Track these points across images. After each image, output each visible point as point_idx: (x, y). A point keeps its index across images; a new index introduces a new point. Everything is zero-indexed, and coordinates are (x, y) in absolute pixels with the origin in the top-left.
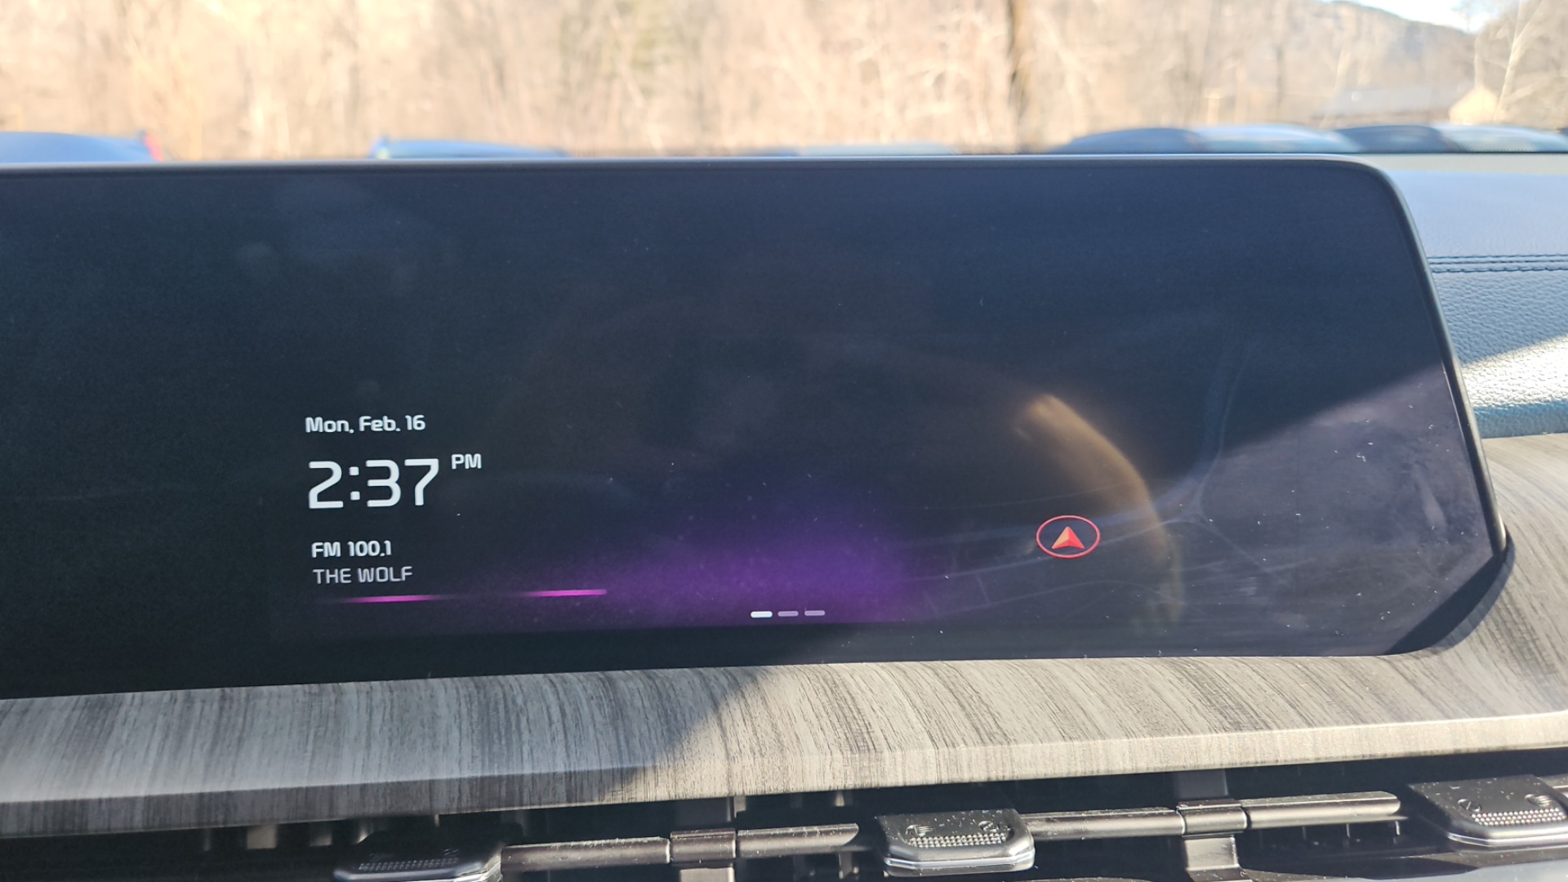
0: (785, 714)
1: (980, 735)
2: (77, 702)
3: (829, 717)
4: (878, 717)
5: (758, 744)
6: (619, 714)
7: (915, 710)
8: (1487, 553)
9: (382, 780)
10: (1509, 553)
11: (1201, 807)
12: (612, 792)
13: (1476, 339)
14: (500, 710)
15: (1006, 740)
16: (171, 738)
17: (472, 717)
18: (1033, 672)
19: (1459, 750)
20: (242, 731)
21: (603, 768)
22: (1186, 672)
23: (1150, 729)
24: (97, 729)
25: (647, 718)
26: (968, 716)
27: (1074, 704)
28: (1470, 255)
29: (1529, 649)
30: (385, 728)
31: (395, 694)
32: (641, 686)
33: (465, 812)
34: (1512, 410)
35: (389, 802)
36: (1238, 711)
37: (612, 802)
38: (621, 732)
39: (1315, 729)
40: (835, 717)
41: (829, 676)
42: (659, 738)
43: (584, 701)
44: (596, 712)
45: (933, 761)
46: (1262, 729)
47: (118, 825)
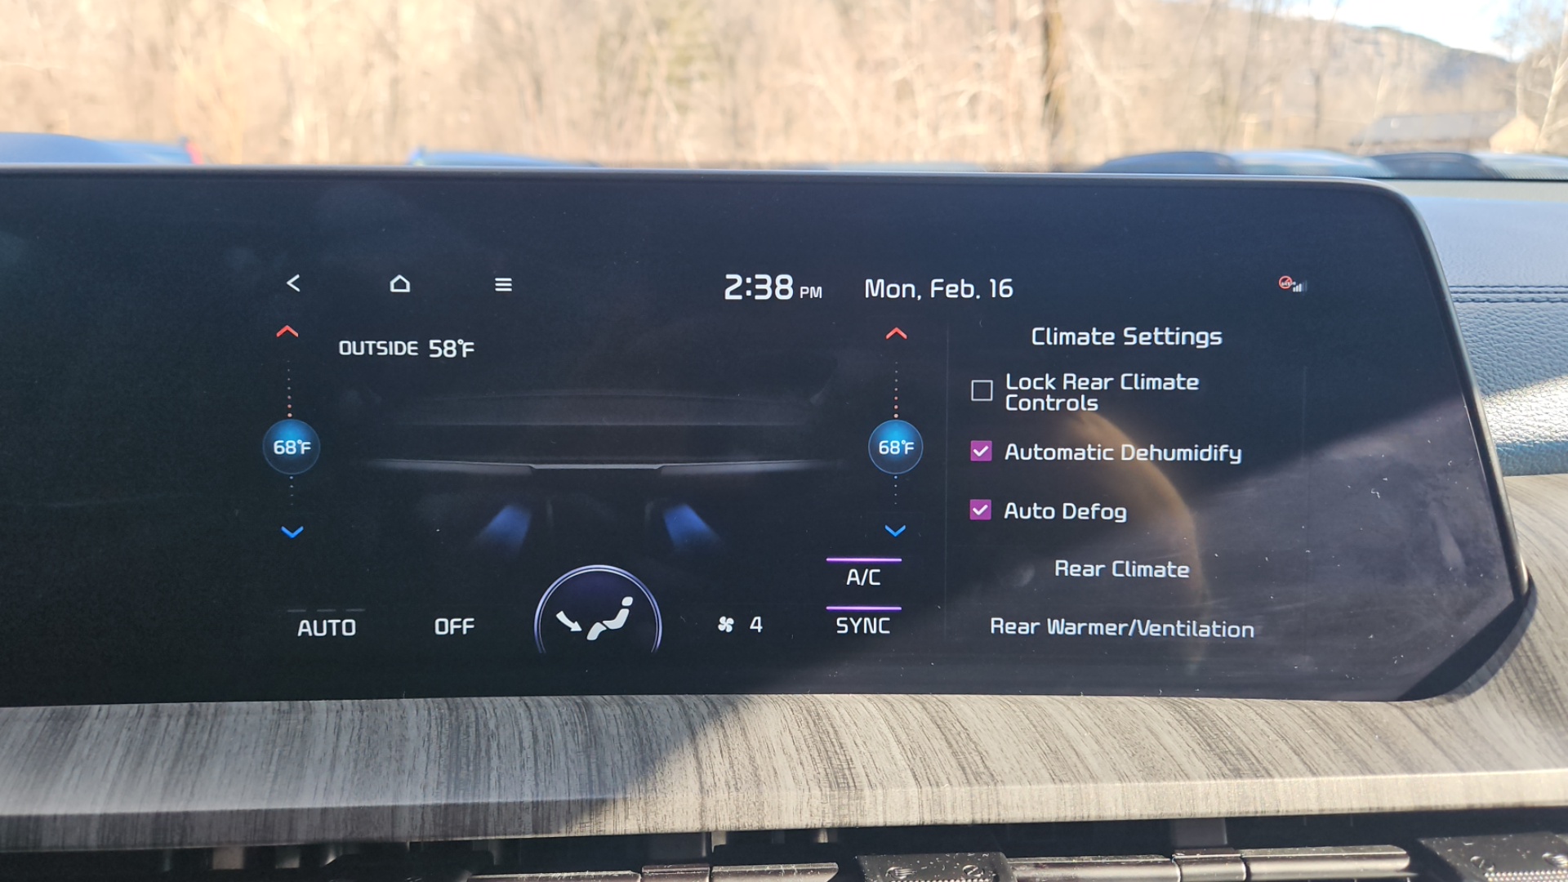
0: (764, 746)
1: (965, 774)
2: (44, 712)
3: (810, 751)
4: (860, 753)
5: (734, 777)
6: (592, 741)
7: (900, 746)
8: (1506, 597)
9: (343, 805)
10: (1531, 598)
11: (1198, 856)
12: (580, 824)
13: (1501, 372)
14: (471, 734)
15: (993, 781)
16: (132, 755)
17: (441, 741)
18: (1025, 709)
19: (1473, 805)
20: (206, 748)
21: (572, 798)
22: (1187, 713)
23: (1145, 774)
24: (59, 743)
25: (621, 747)
26: (954, 754)
27: (1067, 745)
28: (1497, 285)
29: (1550, 700)
30: (351, 750)
31: (365, 713)
32: (619, 712)
33: (427, 840)
34: (1538, 447)
35: (349, 828)
36: (1238, 757)
37: (579, 834)
38: (593, 760)
39: (1320, 779)
40: (815, 751)
41: (813, 708)
42: (632, 768)
43: (558, 727)
44: (569, 739)
45: (915, 800)
46: (1262, 776)
47: (72, 842)
